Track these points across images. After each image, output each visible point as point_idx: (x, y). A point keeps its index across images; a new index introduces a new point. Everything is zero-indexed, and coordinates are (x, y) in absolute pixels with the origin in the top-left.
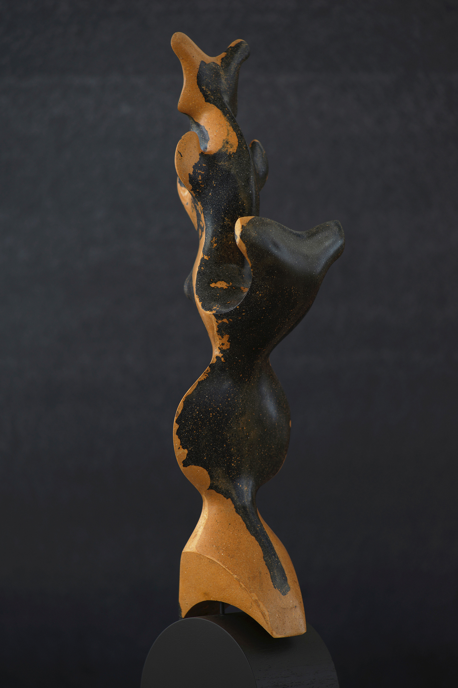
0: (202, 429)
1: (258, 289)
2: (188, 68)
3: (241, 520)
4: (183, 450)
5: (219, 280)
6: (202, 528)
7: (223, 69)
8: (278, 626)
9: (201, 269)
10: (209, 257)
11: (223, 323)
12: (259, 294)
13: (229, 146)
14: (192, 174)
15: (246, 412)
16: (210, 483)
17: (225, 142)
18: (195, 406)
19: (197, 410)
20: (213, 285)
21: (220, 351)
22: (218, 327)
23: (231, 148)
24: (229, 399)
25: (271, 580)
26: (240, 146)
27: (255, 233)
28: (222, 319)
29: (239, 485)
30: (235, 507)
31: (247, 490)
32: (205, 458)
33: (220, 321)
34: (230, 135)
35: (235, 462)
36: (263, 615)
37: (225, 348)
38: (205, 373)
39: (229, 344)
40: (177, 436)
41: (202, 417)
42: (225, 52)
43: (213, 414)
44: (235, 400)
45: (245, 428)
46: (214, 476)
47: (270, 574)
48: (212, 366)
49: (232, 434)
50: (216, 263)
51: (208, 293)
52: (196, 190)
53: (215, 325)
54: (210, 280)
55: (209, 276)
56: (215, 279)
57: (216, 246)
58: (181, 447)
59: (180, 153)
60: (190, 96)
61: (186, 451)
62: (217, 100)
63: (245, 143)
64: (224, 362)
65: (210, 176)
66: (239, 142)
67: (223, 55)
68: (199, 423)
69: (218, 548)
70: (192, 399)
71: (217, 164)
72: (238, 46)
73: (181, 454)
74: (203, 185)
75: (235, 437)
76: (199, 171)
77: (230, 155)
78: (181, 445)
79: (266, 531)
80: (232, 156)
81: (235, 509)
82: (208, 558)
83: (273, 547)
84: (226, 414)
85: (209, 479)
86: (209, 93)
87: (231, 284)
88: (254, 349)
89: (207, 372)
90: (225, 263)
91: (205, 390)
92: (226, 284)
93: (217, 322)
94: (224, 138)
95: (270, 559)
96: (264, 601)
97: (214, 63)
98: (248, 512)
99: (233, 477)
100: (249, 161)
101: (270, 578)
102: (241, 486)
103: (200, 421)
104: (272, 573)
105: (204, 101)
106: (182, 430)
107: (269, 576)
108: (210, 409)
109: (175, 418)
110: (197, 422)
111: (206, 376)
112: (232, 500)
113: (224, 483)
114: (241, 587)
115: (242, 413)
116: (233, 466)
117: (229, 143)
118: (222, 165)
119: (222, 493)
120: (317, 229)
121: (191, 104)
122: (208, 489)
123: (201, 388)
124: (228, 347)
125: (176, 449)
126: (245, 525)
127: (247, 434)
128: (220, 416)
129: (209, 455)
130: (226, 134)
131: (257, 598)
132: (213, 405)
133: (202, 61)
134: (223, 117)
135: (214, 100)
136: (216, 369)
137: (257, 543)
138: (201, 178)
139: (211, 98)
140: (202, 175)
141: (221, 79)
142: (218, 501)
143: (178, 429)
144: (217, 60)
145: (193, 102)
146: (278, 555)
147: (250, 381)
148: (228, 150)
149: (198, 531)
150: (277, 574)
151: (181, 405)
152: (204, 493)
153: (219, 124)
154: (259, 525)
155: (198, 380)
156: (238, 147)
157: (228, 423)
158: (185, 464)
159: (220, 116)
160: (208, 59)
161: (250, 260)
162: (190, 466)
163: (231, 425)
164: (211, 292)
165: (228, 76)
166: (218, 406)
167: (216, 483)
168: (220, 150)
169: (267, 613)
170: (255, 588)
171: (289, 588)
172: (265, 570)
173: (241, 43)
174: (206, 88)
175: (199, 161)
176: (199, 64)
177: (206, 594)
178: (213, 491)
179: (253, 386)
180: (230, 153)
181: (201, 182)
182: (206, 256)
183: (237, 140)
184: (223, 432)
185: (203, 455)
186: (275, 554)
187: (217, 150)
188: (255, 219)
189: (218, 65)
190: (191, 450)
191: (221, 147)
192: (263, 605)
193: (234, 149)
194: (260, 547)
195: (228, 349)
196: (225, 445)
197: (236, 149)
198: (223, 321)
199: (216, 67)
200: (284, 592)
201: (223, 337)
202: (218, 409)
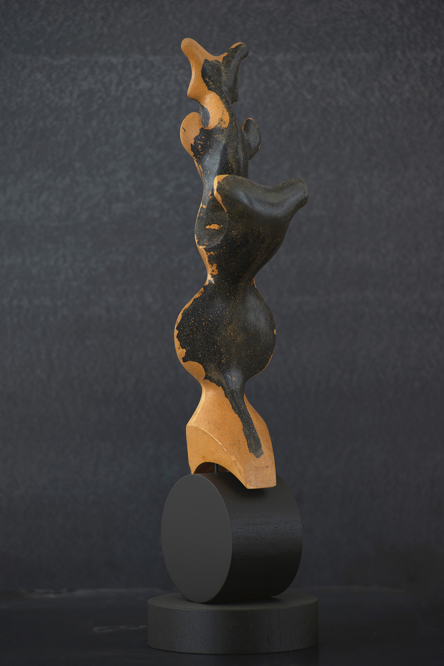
0: (196, 334)
1: (233, 229)
2: (194, 65)
3: (229, 402)
4: (182, 349)
5: (213, 223)
6: (200, 408)
7: (224, 65)
8: (251, 480)
9: (200, 215)
10: (206, 206)
11: (211, 255)
12: (234, 233)
13: (223, 123)
14: (193, 144)
15: (232, 321)
16: (205, 375)
17: (220, 119)
18: (191, 317)
19: (193, 320)
20: (208, 227)
21: (211, 276)
22: (208, 258)
23: (224, 124)
24: (218, 312)
25: (247, 446)
26: (231, 122)
27: (228, 187)
28: (210, 252)
29: (229, 377)
30: (225, 393)
31: (235, 380)
32: (200, 356)
33: (209, 254)
34: (224, 114)
35: (225, 359)
36: (240, 471)
37: (214, 273)
38: (199, 292)
39: (217, 270)
40: (177, 339)
41: (197, 325)
42: (227, 52)
43: (205, 323)
44: (223, 313)
45: (232, 334)
46: (208, 369)
47: (247, 442)
48: (205, 288)
49: (222, 338)
50: (211, 210)
51: (203, 233)
52: (197, 156)
53: (206, 256)
54: (206, 223)
55: (206, 220)
56: (210, 223)
57: (212, 198)
58: (180, 347)
59: (184, 129)
60: (196, 85)
61: (185, 350)
62: (217, 88)
63: (235, 120)
64: (214, 284)
65: (208, 145)
66: (230, 120)
67: (225, 54)
68: (194, 329)
69: (209, 422)
70: (189, 312)
71: (213, 137)
72: (237, 47)
73: (181, 352)
74: (202, 152)
75: (224, 340)
76: (199, 142)
77: (223, 130)
78: (180, 346)
79: (249, 411)
80: (225, 130)
81: (224, 394)
82: (202, 430)
83: (253, 422)
84: (216, 323)
85: (204, 372)
86: (211, 83)
87: (222, 225)
88: (236, 274)
89: (201, 292)
90: (218, 211)
91: (199, 305)
92: (218, 226)
93: (207, 254)
94: (220, 117)
95: (248, 431)
96: (241, 461)
97: (216, 60)
98: (234, 397)
99: (223, 370)
100: (236, 133)
101: (247, 445)
102: (230, 377)
103: (195, 328)
104: (249, 441)
105: (207, 89)
106: (181, 335)
107: (246, 443)
108: (203, 319)
109: (176, 326)
110: (192, 329)
111: (200, 295)
112: (223, 387)
113: (216, 375)
114: (224, 451)
115: (230, 322)
116: (223, 362)
117: (223, 121)
118: (217, 137)
119: (215, 382)
120: (283, 184)
121: (197, 92)
122: (204, 379)
123: (195, 303)
124: (217, 273)
125: (177, 348)
126: (231, 406)
127: (234, 338)
128: (211, 325)
129: (203, 354)
130: (221, 114)
131: (235, 460)
132: (205, 316)
133: (206, 59)
134: (220, 101)
135: (215, 88)
136: (208, 289)
137: (239, 419)
138: (201, 147)
139: (213, 87)
140: (201, 145)
141: (221, 73)
142: (212, 388)
143: (178, 334)
144: (220, 58)
145: (199, 91)
146: (256, 428)
147: (235, 299)
148: (222, 126)
149: (197, 411)
150: (253, 442)
151: (180, 316)
152: (202, 382)
153: (217, 106)
154: (243, 406)
155: (194, 297)
156: (229, 123)
157: (218, 330)
158: (185, 360)
159: (218, 101)
160: (212, 58)
161: (225, 207)
162: (189, 361)
163: (220, 332)
164: (206, 232)
165: (228, 70)
166: (210, 317)
167: (209, 375)
168: (216, 126)
169: (242, 470)
170: (234, 452)
171: (263, 453)
172: (243, 439)
173: (240, 45)
174: (208, 79)
175: (199, 134)
176: (203, 62)
177: (204, 457)
178: (208, 381)
179: (238, 302)
180: (223, 128)
181: (200, 150)
182: (204, 205)
183: (229, 118)
184: (214, 337)
185: (199, 353)
186: (253, 428)
187: (214, 126)
188: (229, 177)
189: (220, 62)
190: (189, 349)
191: (217, 123)
192: (240, 464)
193: (226, 125)
194: (241, 422)
195: (217, 275)
196: (216, 347)
197: (227, 125)
198: (211, 253)
199: (218, 64)
200: (258, 456)
201: (212, 266)
202: (210, 319)
